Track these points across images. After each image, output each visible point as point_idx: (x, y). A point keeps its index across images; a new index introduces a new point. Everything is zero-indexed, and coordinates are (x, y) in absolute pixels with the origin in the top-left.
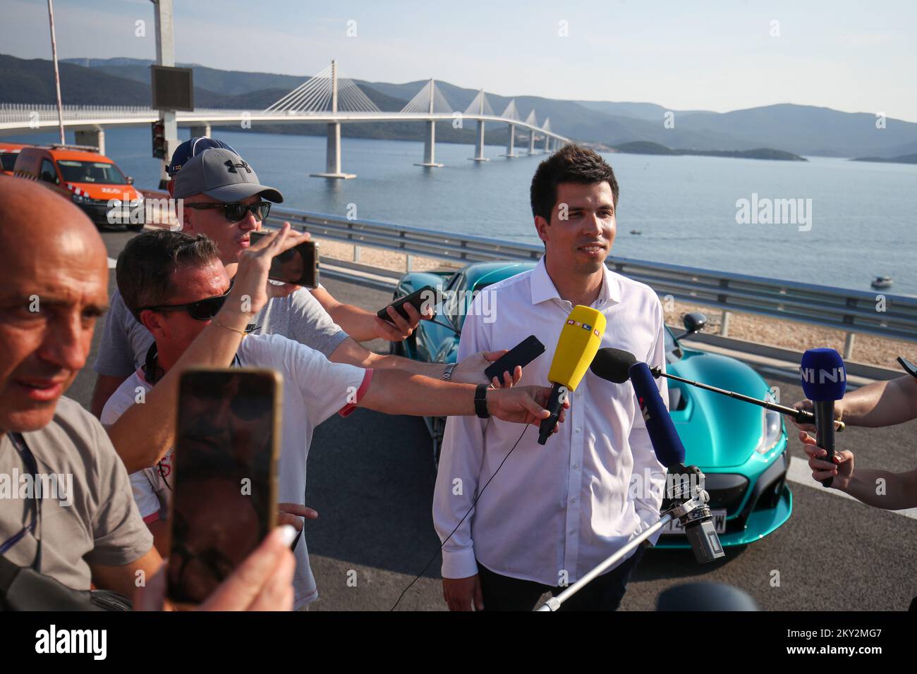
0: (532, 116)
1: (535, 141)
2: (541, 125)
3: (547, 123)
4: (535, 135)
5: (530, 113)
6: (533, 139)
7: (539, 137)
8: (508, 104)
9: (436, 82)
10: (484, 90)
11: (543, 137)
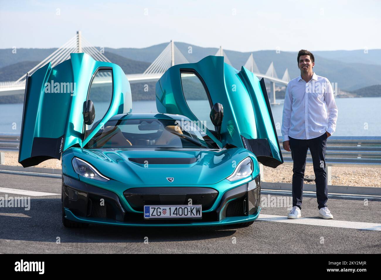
0: (271, 68)
1: (276, 92)
2: (280, 77)
3: (286, 74)
4: (276, 86)
5: (269, 66)
6: (274, 90)
7: (280, 88)
8: (247, 59)
9: (176, 44)
10: (223, 48)
11: (283, 88)
